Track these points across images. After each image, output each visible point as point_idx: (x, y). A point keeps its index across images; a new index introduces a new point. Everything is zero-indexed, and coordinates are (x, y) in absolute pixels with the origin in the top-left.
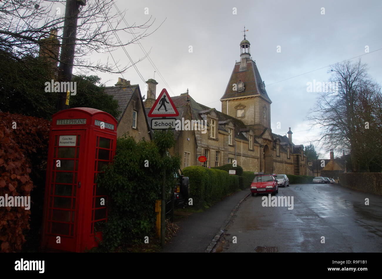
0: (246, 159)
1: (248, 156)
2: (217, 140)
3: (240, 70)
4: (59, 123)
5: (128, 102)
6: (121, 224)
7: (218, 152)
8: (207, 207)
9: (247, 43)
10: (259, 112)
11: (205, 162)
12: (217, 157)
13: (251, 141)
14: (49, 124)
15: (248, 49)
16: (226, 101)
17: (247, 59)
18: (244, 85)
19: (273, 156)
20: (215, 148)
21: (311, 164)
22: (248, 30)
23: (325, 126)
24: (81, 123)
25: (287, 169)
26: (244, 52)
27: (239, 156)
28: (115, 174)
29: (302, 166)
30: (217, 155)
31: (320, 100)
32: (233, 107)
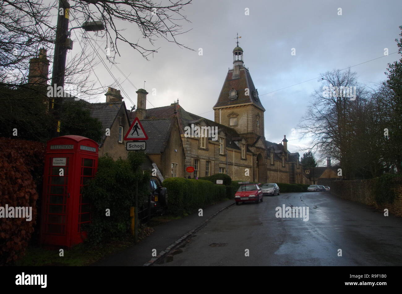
0: (238, 168)
1: (240, 165)
2: (207, 150)
3: (233, 78)
4: (52, 147)
5: (114, 118)
6: (102, 226)
7: (208, 162)
8: (187, 215)
9: (240, 50)
10: (252, 120)
11: (195, 172)
12: (207, 167)
13: (243, 150)
14: (43, 147)
15: (241, 57)
16: (219, 109)
17: (240, 67)
18: (236, 93)
19: (267, 165)
20: (205, 158)
21: (308, 172)
22: (240, 37)
23: (316, 134)
24: (69, 148)
25: (282, 177)
26: (237, 60)
27: (230, 166)
28: (96, 187)
29: (298, 174)
30: (207, 165)
31: (312, 108)
32: (226, 116)
